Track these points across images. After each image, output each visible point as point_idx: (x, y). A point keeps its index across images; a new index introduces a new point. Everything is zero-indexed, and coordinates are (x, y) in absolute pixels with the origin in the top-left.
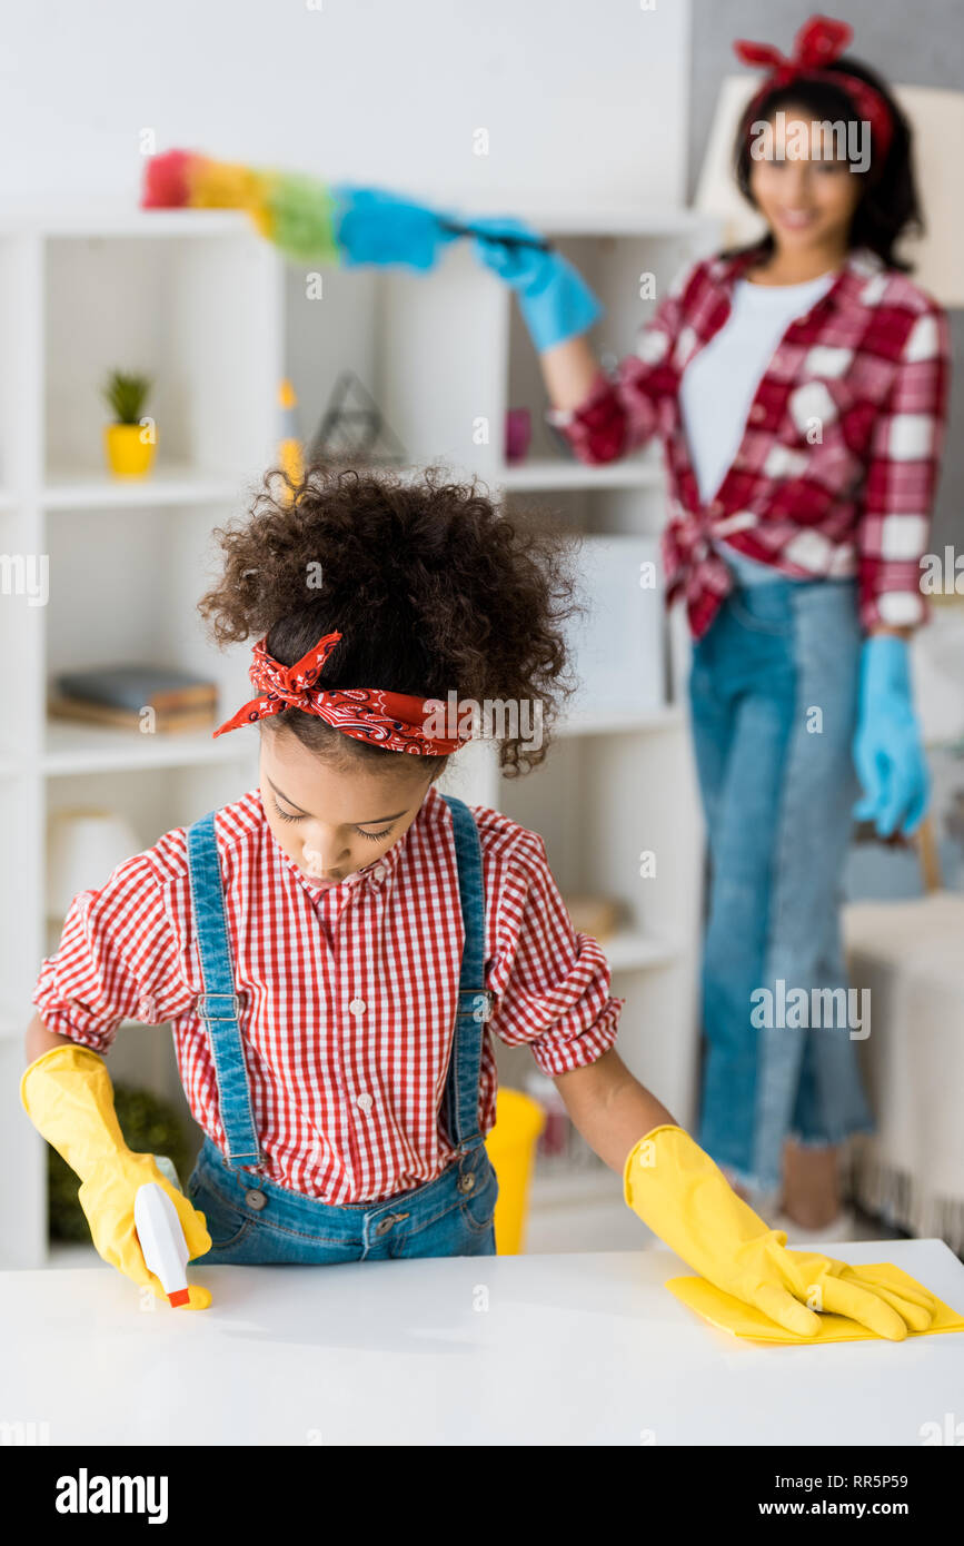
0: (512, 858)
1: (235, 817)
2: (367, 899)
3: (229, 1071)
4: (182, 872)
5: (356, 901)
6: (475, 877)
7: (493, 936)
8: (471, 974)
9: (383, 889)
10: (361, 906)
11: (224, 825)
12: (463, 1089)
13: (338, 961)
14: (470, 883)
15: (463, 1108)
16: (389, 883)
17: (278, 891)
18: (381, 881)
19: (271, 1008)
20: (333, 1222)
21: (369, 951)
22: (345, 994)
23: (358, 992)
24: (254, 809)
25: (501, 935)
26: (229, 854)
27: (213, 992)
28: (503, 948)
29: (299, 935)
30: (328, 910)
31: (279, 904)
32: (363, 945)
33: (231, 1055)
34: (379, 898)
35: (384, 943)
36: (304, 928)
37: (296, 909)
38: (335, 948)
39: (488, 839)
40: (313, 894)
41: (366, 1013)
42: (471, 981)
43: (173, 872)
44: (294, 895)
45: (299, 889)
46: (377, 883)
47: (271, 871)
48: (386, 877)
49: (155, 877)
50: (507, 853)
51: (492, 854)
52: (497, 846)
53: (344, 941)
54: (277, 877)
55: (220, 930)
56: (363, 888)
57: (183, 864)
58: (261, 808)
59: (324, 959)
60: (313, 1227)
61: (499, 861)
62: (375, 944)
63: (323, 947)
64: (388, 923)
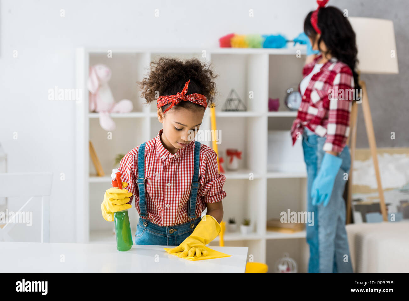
0: (206, 154)
1: (150, 143)
2: (174, 161)
3: (141, 195)
4: (137, 154)
5: (171, 162)
6: (198, 157)
7: (201, 172)
8: (195, 179)
9: (177, 160)
10: (172, 163)
11: (148, 144)
12: (192, 204)
13: (166, 174)
14: (197, 158)
15: (192, 209)
16: (179, 159)
17: (156, 158)
18: (177, 158)
19: (151, 183)
20: (160, 230)
21: (173, 173)
22: (167, 182)
23: (169, 181)
24: (154, 141)
25: (202, 171)
26: (147, 151)
27: (140, 178)
28: (203, 174)
29: (159, 168)
30: (166, 164)
31: (156, 161)
32: (171, 171)
33: (142, 192)
34: (176, 162)
35: (176, 171)
36: (160, 167)
37: (159, 162)
38: (166, 171)
39: (202, 150)
40: (163, 160)
41: (171, 186)
42: (195, 180)
43: (135, 153)
44: (159, 160)
45: (160, 158)
46: (176, 158)
47: (155, 154)
48: (178, 157)
49: (131, 155)
50: (205, 153)
51: (202, 153)
52: (203, 151)
53: (167, 170)
54: (156, 156)
55: (143, 164)
56: (173, 159)
57: (137, 152)
58: (156, 141)
59: (163, 174)
60: (156, 231)
61: (203, 155)
62: (174, 171)
63: (163, 171)
64: (177, 167)
